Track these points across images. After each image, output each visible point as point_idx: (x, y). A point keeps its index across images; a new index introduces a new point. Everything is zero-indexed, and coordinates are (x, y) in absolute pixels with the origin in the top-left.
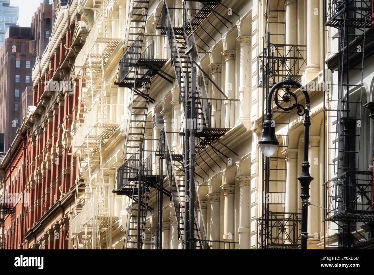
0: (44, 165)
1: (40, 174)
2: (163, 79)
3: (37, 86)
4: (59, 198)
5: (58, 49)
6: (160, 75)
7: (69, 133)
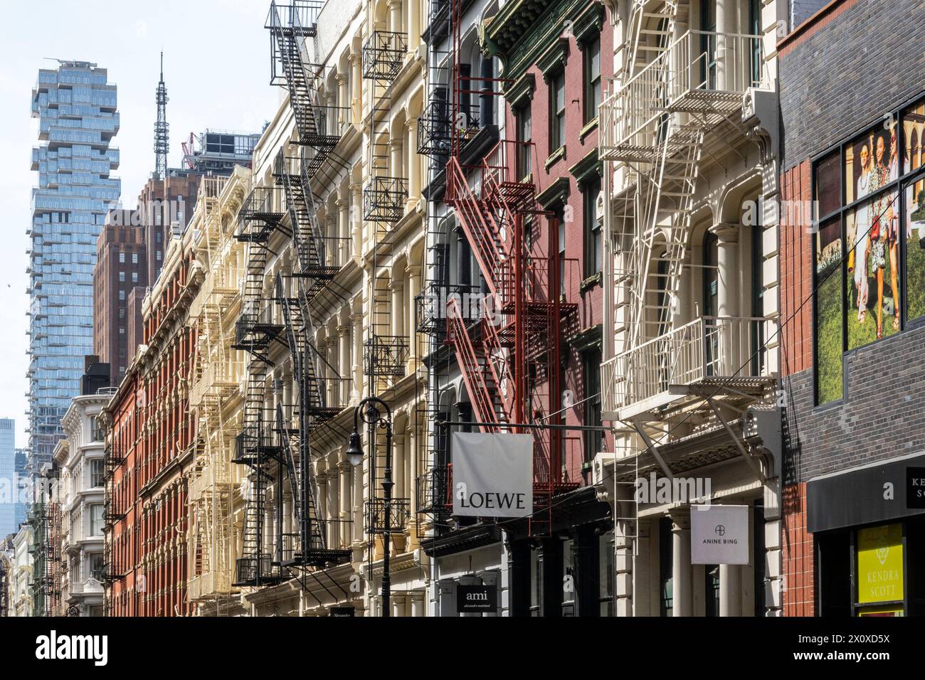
0: (159, 414)
1: (155, 424)
3: (148, 322)
4: (176, 454)
5: (171, 283)
6: (277, 340)
7: (185, 382)
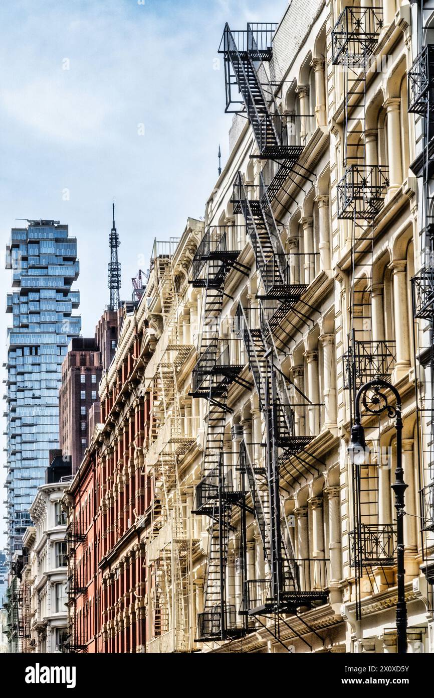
0: (116, 487)
1: (112, 497)
2: (241, 386)
3: (104, 402)
4: (133, 522)
5: (125, 360)
6: (237, 382)
7: (141, 451)
